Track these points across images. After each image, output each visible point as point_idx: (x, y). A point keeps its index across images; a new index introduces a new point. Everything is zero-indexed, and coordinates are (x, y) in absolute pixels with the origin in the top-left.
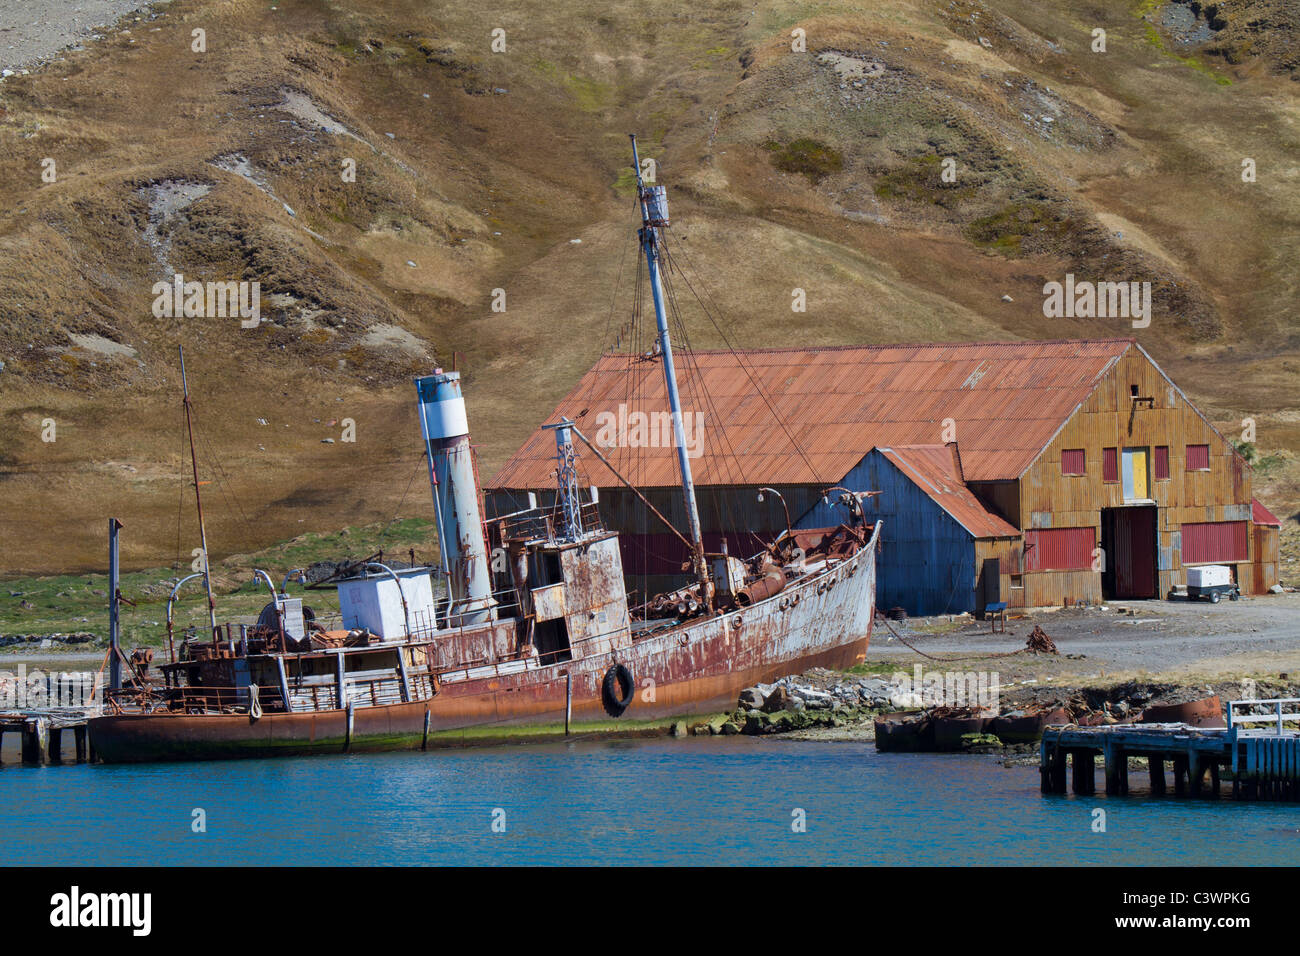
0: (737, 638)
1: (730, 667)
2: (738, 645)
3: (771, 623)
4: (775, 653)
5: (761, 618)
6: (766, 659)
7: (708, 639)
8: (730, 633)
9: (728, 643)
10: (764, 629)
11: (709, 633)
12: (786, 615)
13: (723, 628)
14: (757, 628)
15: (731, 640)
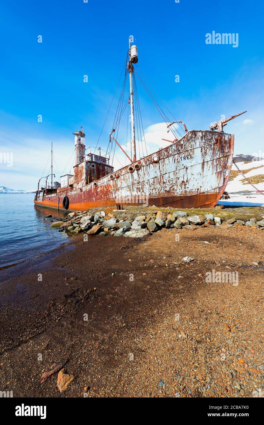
0: (96, 190)
1: (94, 200)
2: (97, 192)
3: (108, 186)
4: (114, 196)
5: (104, 183)
6: (110, 199)
7: (87, 190)
8: (94, 188)
9: (93, 192)
10: (106, 187)
11: (87, 188)
12: (114, 182)
13: (91, 187)
14: (103, 188)
15: (94, 191)
